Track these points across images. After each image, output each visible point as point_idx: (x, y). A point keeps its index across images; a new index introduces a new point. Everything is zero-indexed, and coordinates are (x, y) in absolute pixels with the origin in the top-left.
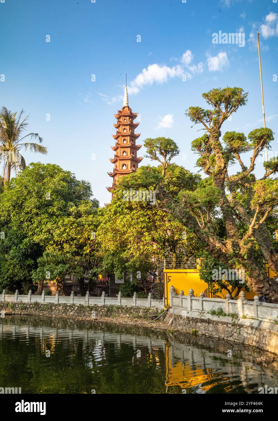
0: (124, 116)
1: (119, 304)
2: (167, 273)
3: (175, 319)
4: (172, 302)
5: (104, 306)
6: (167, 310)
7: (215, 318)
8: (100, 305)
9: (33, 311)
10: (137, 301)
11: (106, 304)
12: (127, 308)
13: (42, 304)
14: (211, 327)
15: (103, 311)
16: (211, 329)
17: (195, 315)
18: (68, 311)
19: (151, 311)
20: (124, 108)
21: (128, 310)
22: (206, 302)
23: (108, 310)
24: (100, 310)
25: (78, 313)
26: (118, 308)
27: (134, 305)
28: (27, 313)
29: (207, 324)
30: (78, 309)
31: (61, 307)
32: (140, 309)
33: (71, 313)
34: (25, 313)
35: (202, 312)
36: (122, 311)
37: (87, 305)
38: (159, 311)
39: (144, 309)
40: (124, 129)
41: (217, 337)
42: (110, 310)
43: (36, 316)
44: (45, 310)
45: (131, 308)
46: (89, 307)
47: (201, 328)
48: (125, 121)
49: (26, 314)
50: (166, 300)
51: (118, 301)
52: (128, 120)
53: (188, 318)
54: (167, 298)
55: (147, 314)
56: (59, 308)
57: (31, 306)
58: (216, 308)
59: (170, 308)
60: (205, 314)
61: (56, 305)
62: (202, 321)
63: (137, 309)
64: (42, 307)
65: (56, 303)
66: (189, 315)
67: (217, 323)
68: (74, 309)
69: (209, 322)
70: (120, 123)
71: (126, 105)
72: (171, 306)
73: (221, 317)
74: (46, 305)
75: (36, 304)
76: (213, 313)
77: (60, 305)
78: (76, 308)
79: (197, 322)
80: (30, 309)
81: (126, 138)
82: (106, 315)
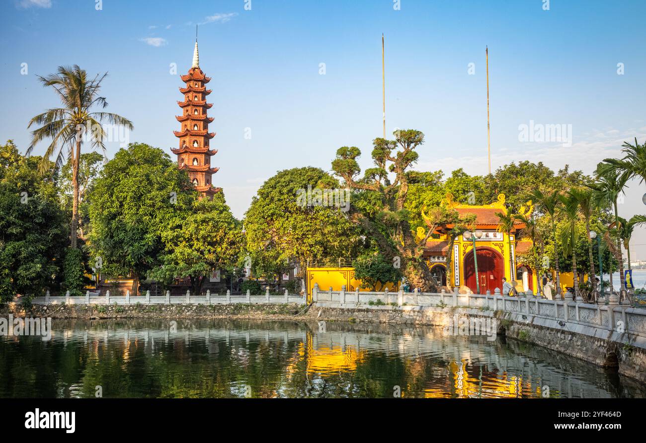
0: (195, 80)
1: (249, 302)
2: (310, 271)
3: (324, 312)
4: (317, 298)
5: (230, 305)
6: (311, 305)
7: (374, 307)
8: (225, 304)
9: (134, 313)
10: (270, 298)
11: (232, 302)
12: (259, 305)
13: (147, 306)
14: (370, 315)
15: (228, 309)
16: (370, 316)
17: (351, 306)
18: (183, 311)
19: (288, 307)
20: (194, 69)
21: (260, 308)
22: (363, 295)
23: (235, 309)
24: (224, 308)
25: (197, 313)
26: (247, 306)
27: (268, 302)
28: (125, 316)
29: (366, 313)
30: (196, 309)
31: (174, 308)
32: (274, 305)
33: (187, 313)
34: (123, 316)
35: (358, 303)
36: (252, 309)
37: (209, 304)
38: (299, 306)
39: (280, 306)
40: (196, 96)
41: (378, 321)
42: (238, 308)
43: (138, 318)
44: (151, 312)
45: (264, 305)
46: (210, 306)
47: (360, 316)
48: (196, 86)
49: (124, 318)
50: (309, 296)
51: (247, 299)
52: (200, 86)
53: (342, 310)
54: (310, 294)
55: (283, 309)
56: (172, 308)
57: (131, 308)
58: (375, 299)
59: (314, 302)
60: (361, 305)
61: (167, 306)
62: (359, 310)
63: (272, 306)
64: (147, 308)
65: (168, 303)
66: (342, 307)
67: (377, 311)
68: (191, 309)
69: (367, 311)
70: (192, 89)
71: (197, 66)
72: (315, 300)
73: (380, 306)
74: (153, 306)
75: (139, 306)
76: (371, 303)
77: (172, 305)
78: (195, 307)
79: (354, 312)
80: (130, 312)
81: (198, 108)
82: (234, 314)
